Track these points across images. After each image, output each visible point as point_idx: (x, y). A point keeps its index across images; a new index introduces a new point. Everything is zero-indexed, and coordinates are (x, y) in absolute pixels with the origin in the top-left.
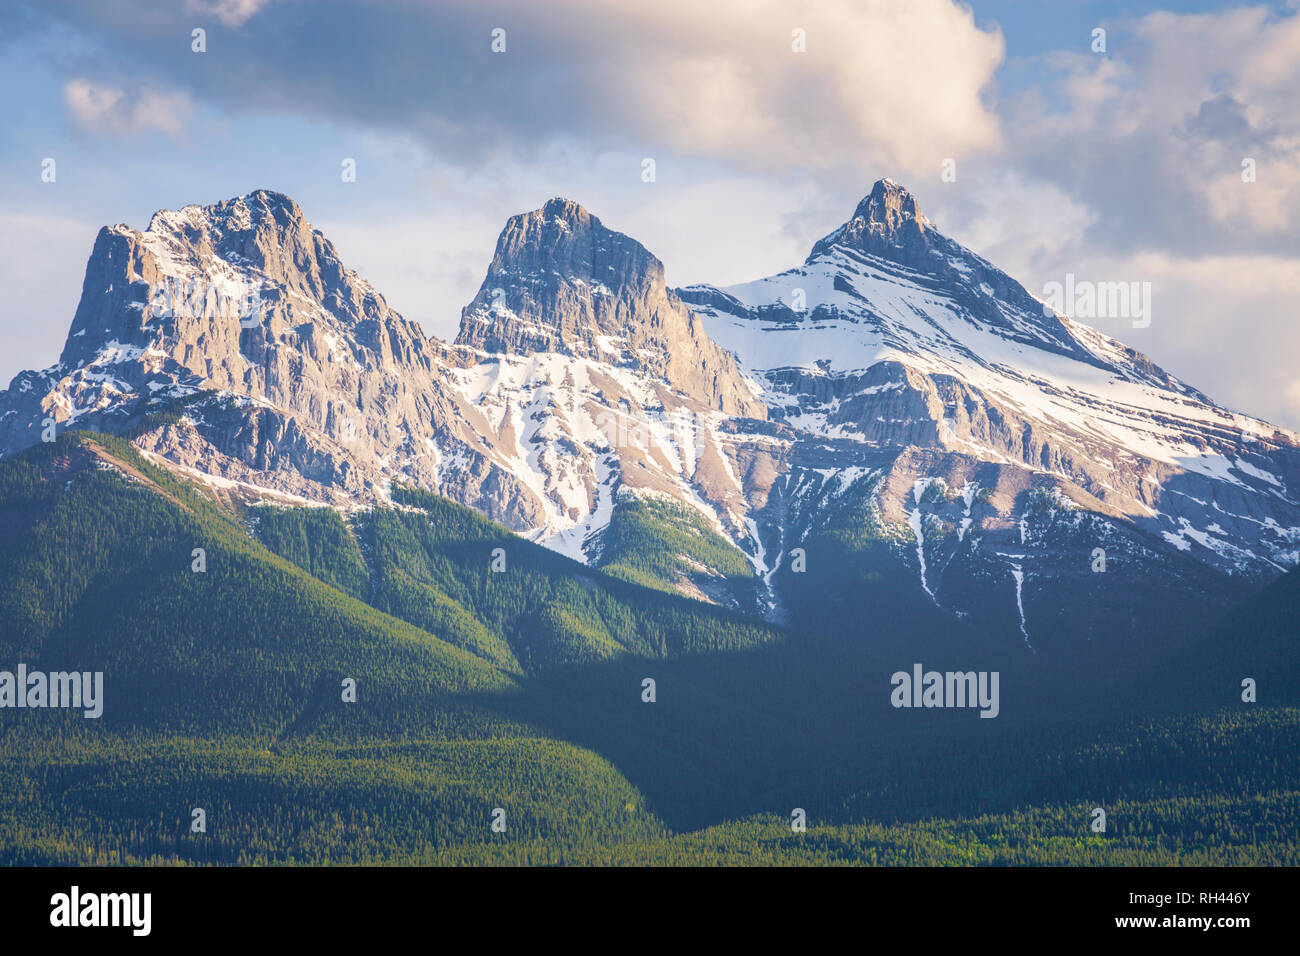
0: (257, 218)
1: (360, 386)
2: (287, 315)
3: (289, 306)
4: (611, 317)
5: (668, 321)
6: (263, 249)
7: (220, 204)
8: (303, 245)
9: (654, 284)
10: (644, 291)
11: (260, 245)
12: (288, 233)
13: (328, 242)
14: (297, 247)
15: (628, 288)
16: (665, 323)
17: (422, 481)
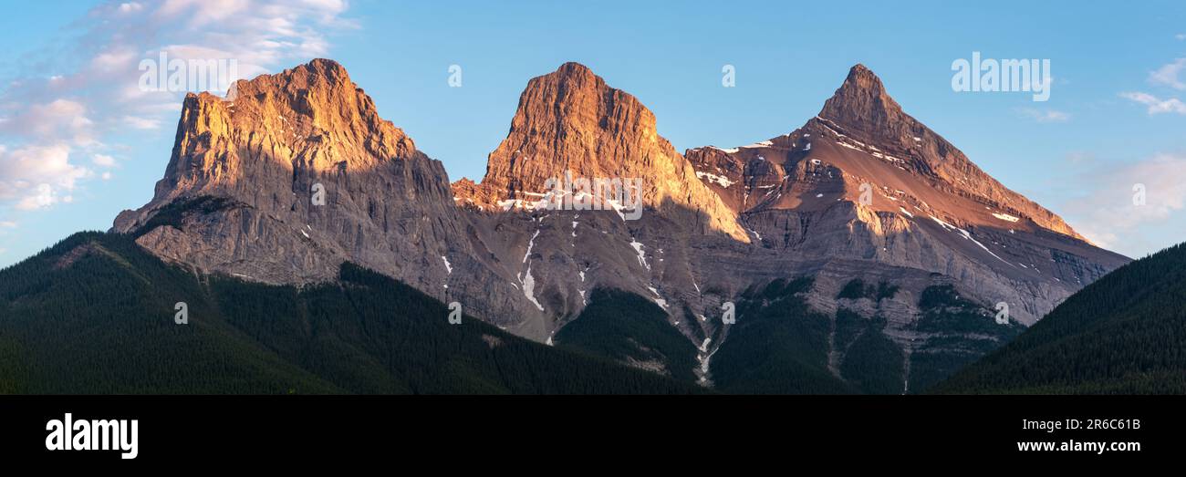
0: (311, 82)
1: (386, 210)
2: (327, 155)
3: (330, 148)
4: (610, 159)
5: (657, 162)
6: (314, 105)
7: (285, 72)
8: (346, 99)
9: (646, 132)
10: (638, 137)
11: (311, 102)
12: (335, 91)
13: (368, 97)
14: (342, 103)
15: (624, 134)
16: (655, 163)
17: (432, 287)
